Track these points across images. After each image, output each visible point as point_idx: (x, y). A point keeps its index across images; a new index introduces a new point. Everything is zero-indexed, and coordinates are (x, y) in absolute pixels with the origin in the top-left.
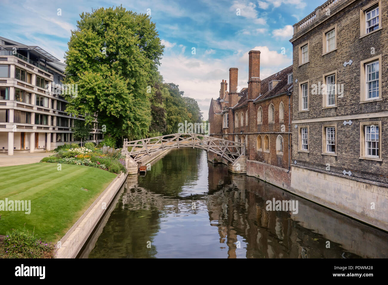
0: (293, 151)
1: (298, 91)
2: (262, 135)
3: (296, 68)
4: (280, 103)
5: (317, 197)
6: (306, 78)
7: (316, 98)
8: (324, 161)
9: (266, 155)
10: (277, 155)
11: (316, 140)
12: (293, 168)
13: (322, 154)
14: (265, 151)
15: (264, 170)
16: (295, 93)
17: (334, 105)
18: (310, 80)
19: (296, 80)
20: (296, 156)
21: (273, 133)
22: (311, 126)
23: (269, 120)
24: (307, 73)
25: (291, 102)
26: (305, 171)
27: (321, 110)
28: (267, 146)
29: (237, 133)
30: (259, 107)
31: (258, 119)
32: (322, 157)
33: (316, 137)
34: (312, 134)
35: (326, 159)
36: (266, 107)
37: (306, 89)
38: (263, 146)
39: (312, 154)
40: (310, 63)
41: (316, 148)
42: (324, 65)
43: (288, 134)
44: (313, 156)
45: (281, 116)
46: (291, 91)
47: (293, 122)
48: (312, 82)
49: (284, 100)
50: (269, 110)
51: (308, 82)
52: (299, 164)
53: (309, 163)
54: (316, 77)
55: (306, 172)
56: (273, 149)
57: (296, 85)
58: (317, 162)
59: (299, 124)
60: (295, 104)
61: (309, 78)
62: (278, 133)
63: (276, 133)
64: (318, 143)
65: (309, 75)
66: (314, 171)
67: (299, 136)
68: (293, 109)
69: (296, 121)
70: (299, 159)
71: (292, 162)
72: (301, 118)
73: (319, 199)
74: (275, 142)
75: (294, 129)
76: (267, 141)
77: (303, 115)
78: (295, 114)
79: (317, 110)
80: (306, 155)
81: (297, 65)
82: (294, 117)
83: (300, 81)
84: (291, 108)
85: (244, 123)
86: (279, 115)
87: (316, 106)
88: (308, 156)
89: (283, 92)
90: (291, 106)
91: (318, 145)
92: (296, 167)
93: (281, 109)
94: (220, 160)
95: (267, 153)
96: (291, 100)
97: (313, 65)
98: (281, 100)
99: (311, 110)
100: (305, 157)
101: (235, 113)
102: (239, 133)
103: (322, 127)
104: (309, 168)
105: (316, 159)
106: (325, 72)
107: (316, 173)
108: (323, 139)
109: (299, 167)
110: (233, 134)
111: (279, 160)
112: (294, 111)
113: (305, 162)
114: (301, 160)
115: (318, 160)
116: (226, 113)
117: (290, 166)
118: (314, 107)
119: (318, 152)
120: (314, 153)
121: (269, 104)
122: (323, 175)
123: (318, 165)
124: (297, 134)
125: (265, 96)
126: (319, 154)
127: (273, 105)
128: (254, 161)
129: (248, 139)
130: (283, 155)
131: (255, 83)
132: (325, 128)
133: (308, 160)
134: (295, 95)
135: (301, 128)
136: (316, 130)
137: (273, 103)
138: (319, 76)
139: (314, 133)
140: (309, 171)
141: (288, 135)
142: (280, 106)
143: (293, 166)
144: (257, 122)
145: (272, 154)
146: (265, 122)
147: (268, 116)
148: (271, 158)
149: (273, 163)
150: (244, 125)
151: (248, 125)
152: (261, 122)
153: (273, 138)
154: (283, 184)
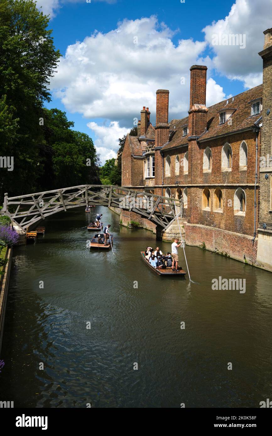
0: (261, 210)
1: (270, 126)
2: (211, 188)
3: (268, 93)
4: (241, 142)
9: (217, 215)
10: (235, 216)
12: (260, 234)
14: (215, 210)
15: (213, 238)
16: (266, 128)
19: (268, 111)
20: (265, 218)
21: (229, 184)
23: (222, 166)
25: (259, 141)
28: (218, 204)
29: (169, 185)
30: (206, 148)
31: (203, 165)
36: (217, 147)
38: (212, 204)
43: (254, 186)
45: (243, 162)
46: (260, 126)
47: (262, 170)
49: (247, 139)
50: (222, 153)
52: (270, 228)
56: (229, 208)
57: (268, 117)
60: (265, 145)
62: (238, 185)
63: (234, 184)
67: (271, 189)
68: (262, 152)
69: (267, 168)
70: (270, 221)
71: (259, 226)
74: (233, 198)
75: (263, 180)
76: (218, 196)
81: (269, 88)
84: (259, 150)
85: (181, 171)
86: (238, 159)
89: (246, 127)
90: (259, 148)
92: (266, 232)
93: (242, 151)
94: (140, 225)
95: (218, 213)
96: (259, 139)
98: (244, 139)
101: (165, 156)
102: (172, 185)
109: (271, 233)
110: (162, 186)
111: (238, 223)
112: (264, 154)
116: (150, 156)
117: (256, 231)
124: (268, 186)
125: (216, 131)
127: (229, 145)
128: (198, 225)
129: (189, 194)
130: (244, 216)
134: (265, 131)
137: (229, 142)
141: (254, 188)
142: (241, 147)
143: (261, 231)
144: (203, 170)
145: (227, 215)
146: (215, 169)
147: (220, 160)
148: (226, 220)
149: (228, 228)
150: (180, 173)
151: (187, 173)
152: (209, 169)
153: (229, 193)
154: (245, 256)
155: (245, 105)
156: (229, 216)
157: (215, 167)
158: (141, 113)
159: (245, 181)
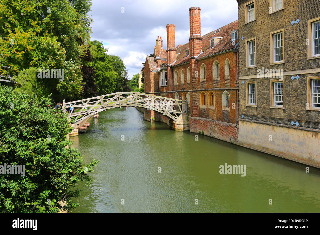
0: (240, 106)
1: (244, 47)
2: (206, 91)
3: (242, 25)
4: (225, 59)
5: (265, 148)
6: (253, 35)
7: (264, 55)
8: (272, 113)
9: (211, 111)
10: (223, 111)
11: (264, 95)
12: (240, 123)
13: (270, 107)
14: (209, 107)
15: (209, 127)
16: (242, 50)
17: (281, 62)
18: (257, 37)
19: (243, 38)
20: (243, 111)
21: (218, 89)
22: (259, 81)
23: (213, 76)
24: (253, 31)
25: (237, 59)
26: (253, 124)
27: (269, 66)
28: (211, 103)
29: (177, 91)
30: (202, 64)
31: (200, 76)
32: (270, 110)
33: (264, 92)
34: (260, 89)
35: (274, 112)
36: (209, 63)
37: (253, 46)
38: (207, 103)
39: (260, 108)
40: (257, 21)
41: (264, 102)
42: (271, 23)
43: (235, 89)
44: (261, 110)
45: (227, 73)
46: (237, 48)
47: (240, 78)
48: (259, 39)
49: (229, 57)
50: (213, 67)
51: (254, 40)
52: (246, 118)
53: (257, 117)
54: (263, 35)
55: (254, 126)
56: (219, 105)
57: (243, 42)
58: (265, 116)
59: (247, 80)
60: (241, 61)
61: (255, 36)
62: (224, 89)
63: (222, 89)
64: (266, 97)
65: (256, 32)
66: (262, 124)
67: (247, 91)
68: (240, 66)
69: (244, 77)
70: (247, 113)
71: (239, 117)
72: (248, 74)
73: (267, 149)
74: (221, 98)
75: (241, 85)
76: (211, 97)
77: (250, 71)
78: (242, 70)
79: (265, 66)
80: (254, 110)
81: (243, 22)
82: (241, 73)
83: (246, 39)
84: (238, 64)
85: (185, 81)
86: (224, 71)
87: (263, 62)
88: (256, 110)
89: (228, 49)
90: (238, 63)
91: (266, 100)
92: (244, 121)
93: (227, 66)
94: (158, 119)
95: (211, 109)
96: (237, 57)
97: (259, 23)
98: (227, 57)
99: (259, 66)
100: (253, 111)
101: (174, 70)
102: (179, 91)
103: (270, 82)
104: (257, 121)
105: (264, 113)
106: (272, 30)
107: (265, 126)
108: (271, 93)
109: (247, 121)
110: (172, 91)
111: (225, 115)
112: (241, 67)
113: (253, 116)
114: (248, 114)
115: (266, 113)
116: (164, 70)
117: (237, 120)
118: (261, 64)
119: (266, 106)
120: (263, 106)
121: (214, 61)
122: (271, 127)
123: (266, 118)
124: (245, 89)
125: (208, 52)
126: (267, 107)
127: (218, 61)
128: (198, 118)
129: (191, 96)
130: (229, 110)
131: (197, 40)
132: (273, 83)
133: (256, 114)
134: (241, 52)
135: (248, 84)
136: (264, 86)
137: (218, 60)
138: (266, 34)
139: (262, 88)
140: (257, 125)
141: (235, 91)
142: (225, 63)
143: (241, 120)
144: (200, 79)
145: (218, 110)
146: (209, 78)
147: (212, 72)
148: (217, 114)
149: (218, 119)
150: (184, 82)
151: (189, 82)
152: (204, 79)
153: (218, 95)
154: (230, 138)
155: (228, 34)
156: (219, 111)
157: (209, 77)
158: (156, 41)
159: (229, 86)
